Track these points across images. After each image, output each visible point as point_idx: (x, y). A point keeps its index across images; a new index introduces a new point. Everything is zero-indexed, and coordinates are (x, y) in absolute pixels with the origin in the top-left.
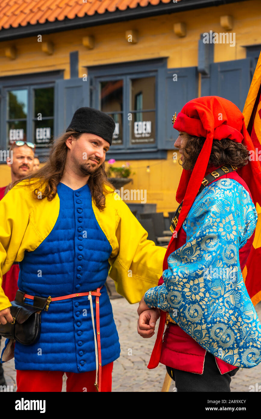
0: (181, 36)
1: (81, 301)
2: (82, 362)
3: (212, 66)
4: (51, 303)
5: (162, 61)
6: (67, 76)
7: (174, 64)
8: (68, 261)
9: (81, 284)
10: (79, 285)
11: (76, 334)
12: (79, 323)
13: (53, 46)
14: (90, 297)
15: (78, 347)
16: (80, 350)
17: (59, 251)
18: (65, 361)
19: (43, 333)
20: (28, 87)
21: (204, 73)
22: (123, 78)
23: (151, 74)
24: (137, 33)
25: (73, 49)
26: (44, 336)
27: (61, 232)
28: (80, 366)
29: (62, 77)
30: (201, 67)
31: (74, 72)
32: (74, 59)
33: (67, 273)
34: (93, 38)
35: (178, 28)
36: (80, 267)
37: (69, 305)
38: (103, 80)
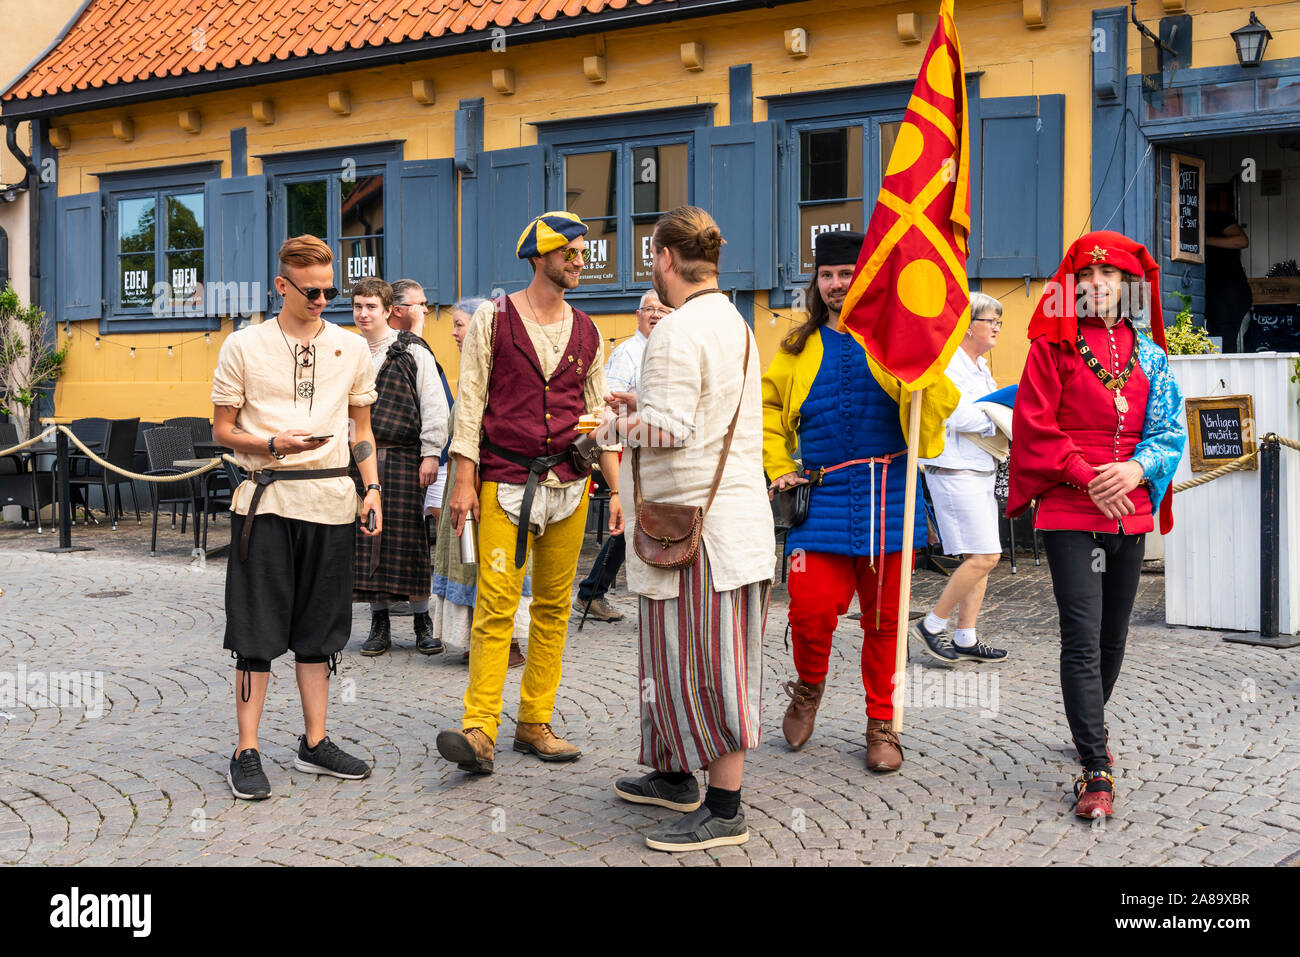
0: (426, 104)
1: (860, 469)
2: (858, 544)
3: (479, 157)
4: (825, 475)
5: (394, 147)
6: (227, 173)
7: (414, 153)
8: (834, 422)
9: (855, 449)
10: (852, 450)
11: (852, 510)
12: (857, 497)
13: (200, 118)
14: (872, 465)
15: (853, 526)
16: (856, 529)
17: (821, 411)
18: (836, 541)
19: (813, 506)
20: (156, 193)
21: (466, 170)
22: (327, 176)
23: (375, 171)
24: (348, 95)
25: (237, 124)
26: (816, 510)
27: (823, 387)
28: (854, 547)
29: (218, 174)
30: (461, 160)
31: (239, 166)
32: (239, 141)
33: (834, 436)
34: (272, 105)
35: (419, 89)
36: (848, 427)
37: (844, 475)
38: (291, 180)
